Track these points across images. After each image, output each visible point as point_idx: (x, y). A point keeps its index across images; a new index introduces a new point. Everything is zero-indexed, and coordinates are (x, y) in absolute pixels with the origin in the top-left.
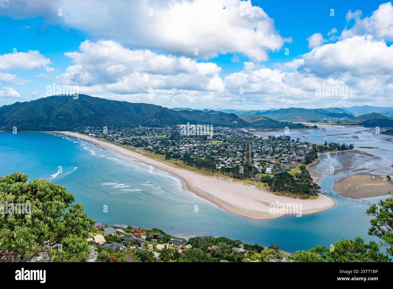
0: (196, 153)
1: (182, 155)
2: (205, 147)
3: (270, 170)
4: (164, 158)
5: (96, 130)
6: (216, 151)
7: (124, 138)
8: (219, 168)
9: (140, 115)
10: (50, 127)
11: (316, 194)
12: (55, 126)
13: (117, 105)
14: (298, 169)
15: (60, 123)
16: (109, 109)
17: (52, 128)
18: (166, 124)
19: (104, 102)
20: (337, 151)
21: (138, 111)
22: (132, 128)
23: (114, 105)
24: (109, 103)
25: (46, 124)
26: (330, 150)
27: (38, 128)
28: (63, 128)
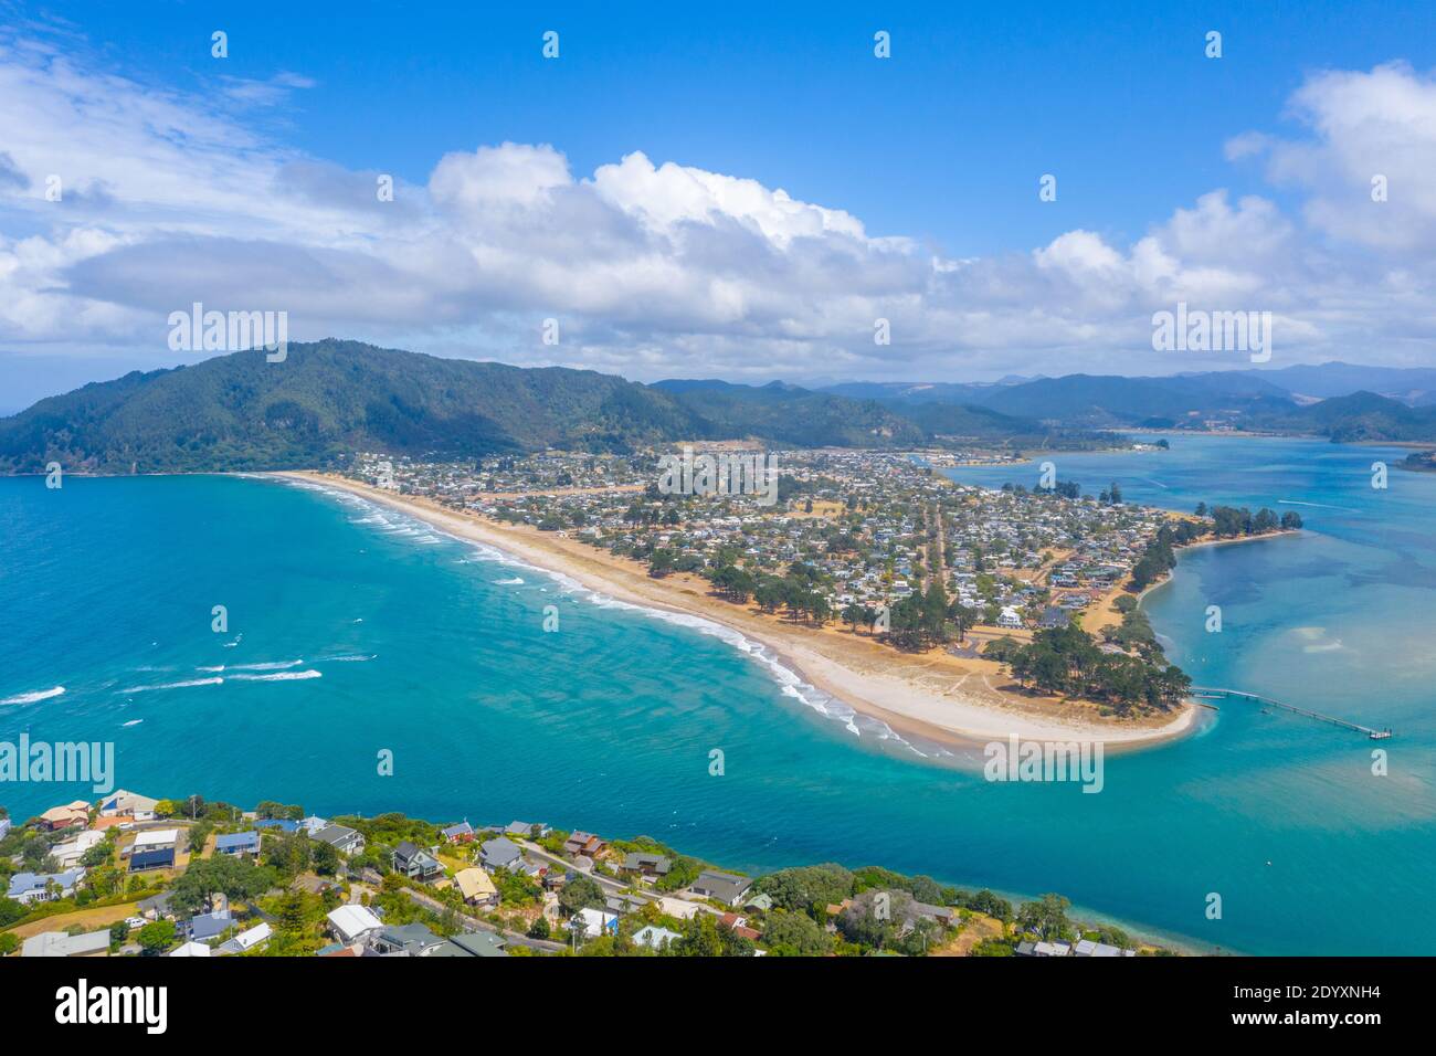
0: (753, 551)
1: (706, 561)
2: (786, 529)
3: (1014, 615)
4: (644, 572)
5: (401, 467)
6: (821, 545)
7: (501, 496)
8: (839, 607)
9: (549, 410)
10: (246, 456)
11: (1176, 703)
12: (262, 452)
13: (470, 377)
14: (1111, 610)
15: (277, 441)
16: (442, 391)
17: (253, 460)
18: (641, 441)
19: (423, 366)
20: (1242, 538)
21: (542, 397)
22: (523, 456)
23: (460, 378)
24: (441, 371)
25: (232, 446)
26: (1217, 534)
27: (206, 461)
28: (289, 460)
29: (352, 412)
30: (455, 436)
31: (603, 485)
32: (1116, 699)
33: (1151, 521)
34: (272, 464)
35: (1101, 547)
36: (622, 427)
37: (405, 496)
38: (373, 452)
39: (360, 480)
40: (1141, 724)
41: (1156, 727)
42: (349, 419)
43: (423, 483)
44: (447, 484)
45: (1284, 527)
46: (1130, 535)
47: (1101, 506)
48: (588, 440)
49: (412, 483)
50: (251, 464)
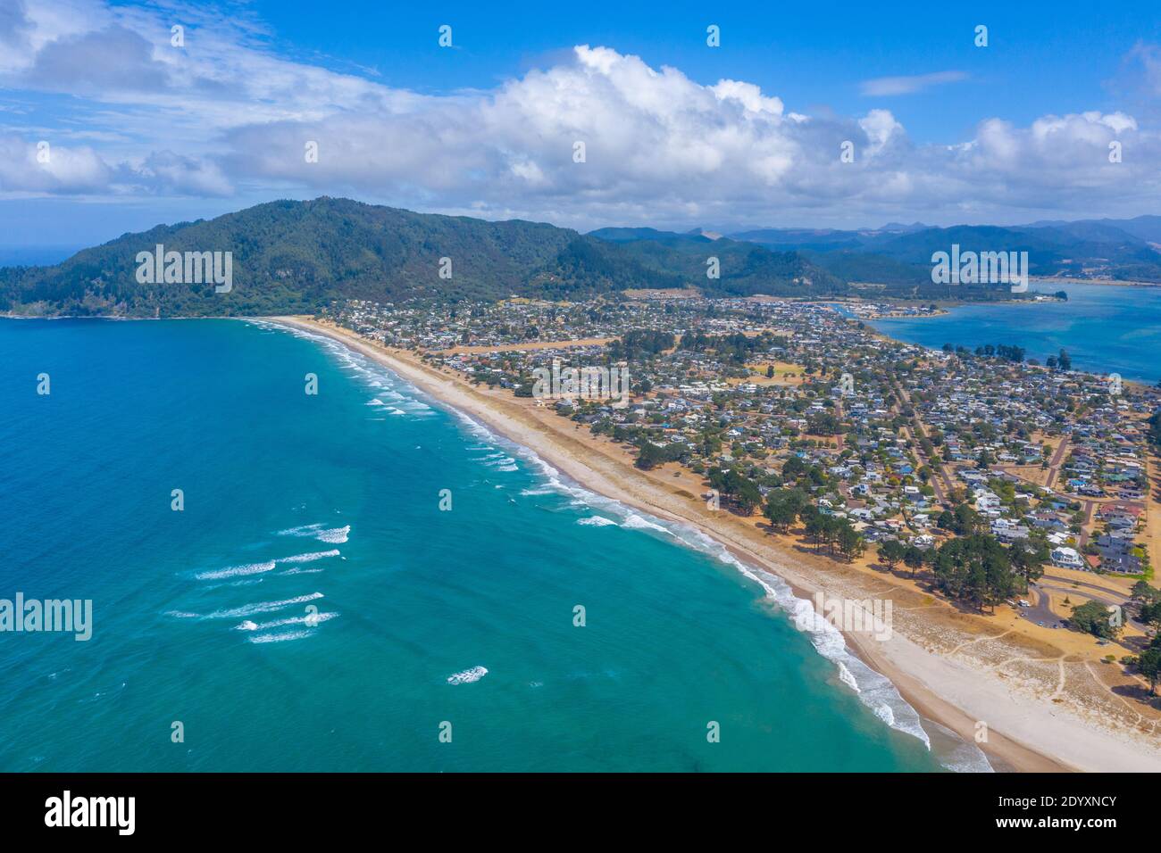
9: (512, 259)
10: (252, 303)
12: (267, 299)
13: (444, 230)
15: (280, 289)
16: (420, 243)
17: (259, 306)
18: (593, 289)
19: (404, 220)
21: (505, 247)
22: (492, 302)
23: (435, 231)
24: (420, 226)
25: (240, 293)
27: (218, 306)
28: (290, 306)
29: (343, 264)
30: (432, 284)
31: (567, 338)
34: (276, 310)
36: (577, 277)
37: (389, 348)
38: (360, 299)
39: (349, 328)
42: (340, 269)
43: (405, 334)
44: (427, 335)
48: (547, 289)
49: (395, 333)
50: (257, 310)
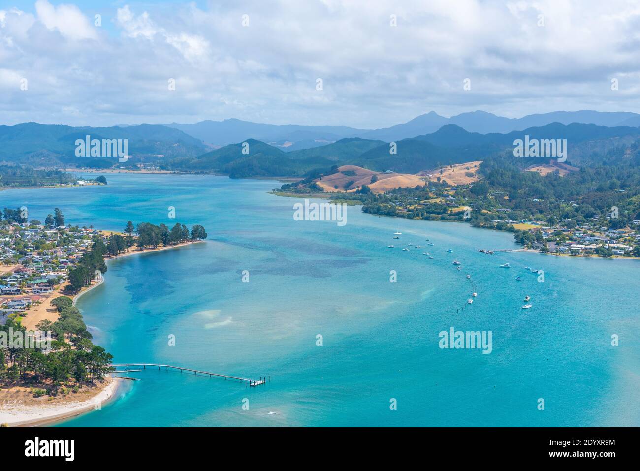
11: (100, 378)
14: (48, 310)
20: (161, 248)
26: (141, 245)
32: (48, 381)
33: (89, 238)
35: (44, 261)
40: (70, 400)
41: (83, 400)
45: (193, 238)
46: (70, 250)
47: (46, 228)
